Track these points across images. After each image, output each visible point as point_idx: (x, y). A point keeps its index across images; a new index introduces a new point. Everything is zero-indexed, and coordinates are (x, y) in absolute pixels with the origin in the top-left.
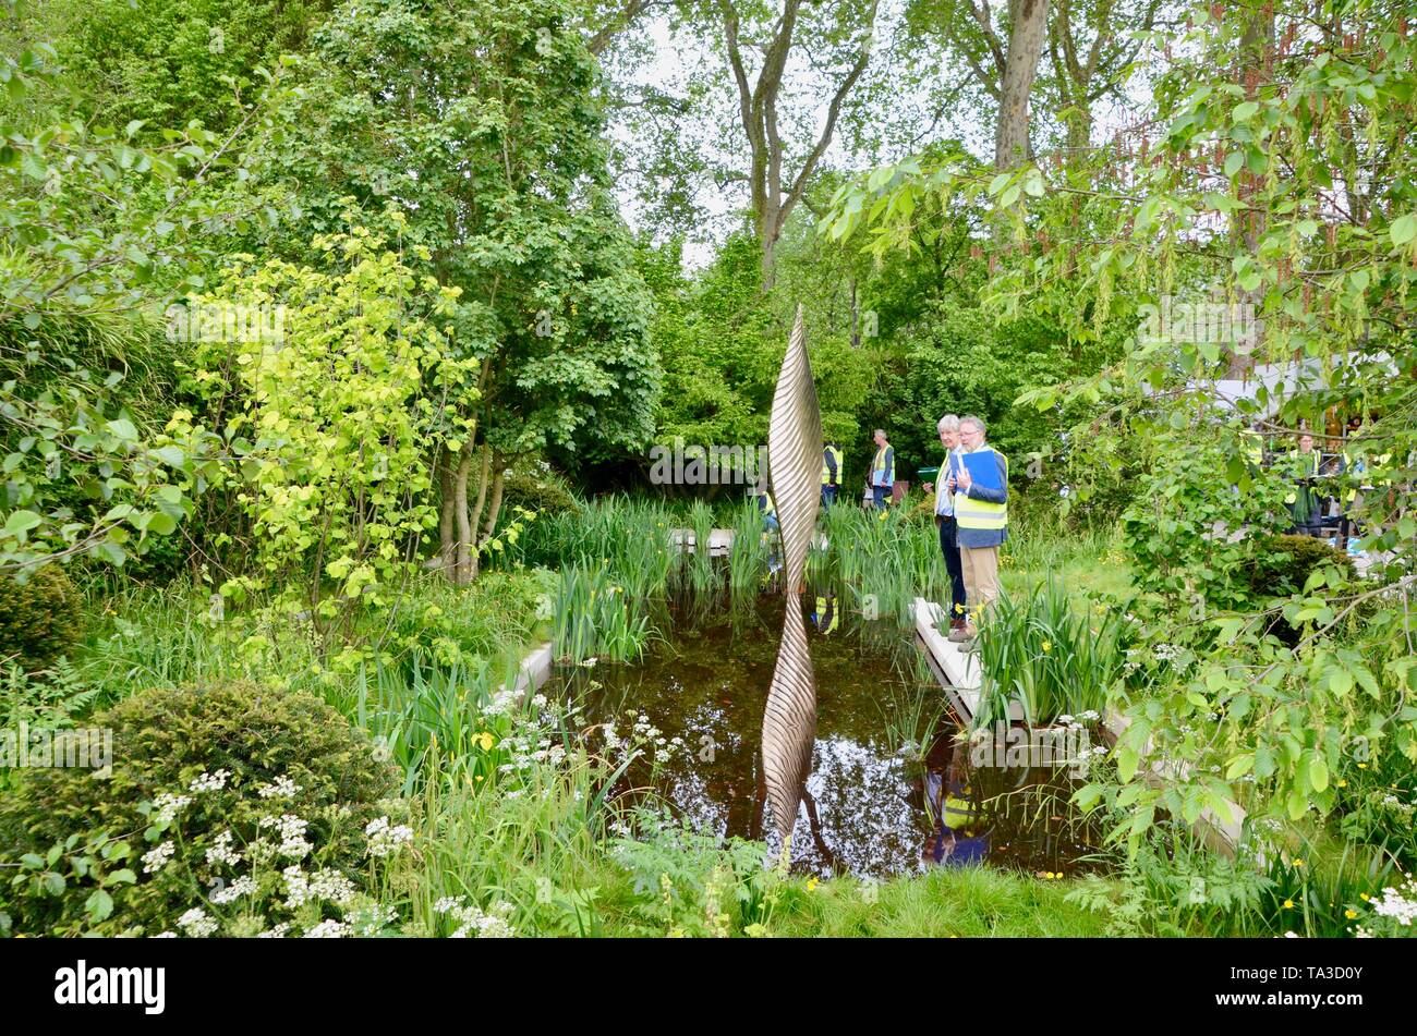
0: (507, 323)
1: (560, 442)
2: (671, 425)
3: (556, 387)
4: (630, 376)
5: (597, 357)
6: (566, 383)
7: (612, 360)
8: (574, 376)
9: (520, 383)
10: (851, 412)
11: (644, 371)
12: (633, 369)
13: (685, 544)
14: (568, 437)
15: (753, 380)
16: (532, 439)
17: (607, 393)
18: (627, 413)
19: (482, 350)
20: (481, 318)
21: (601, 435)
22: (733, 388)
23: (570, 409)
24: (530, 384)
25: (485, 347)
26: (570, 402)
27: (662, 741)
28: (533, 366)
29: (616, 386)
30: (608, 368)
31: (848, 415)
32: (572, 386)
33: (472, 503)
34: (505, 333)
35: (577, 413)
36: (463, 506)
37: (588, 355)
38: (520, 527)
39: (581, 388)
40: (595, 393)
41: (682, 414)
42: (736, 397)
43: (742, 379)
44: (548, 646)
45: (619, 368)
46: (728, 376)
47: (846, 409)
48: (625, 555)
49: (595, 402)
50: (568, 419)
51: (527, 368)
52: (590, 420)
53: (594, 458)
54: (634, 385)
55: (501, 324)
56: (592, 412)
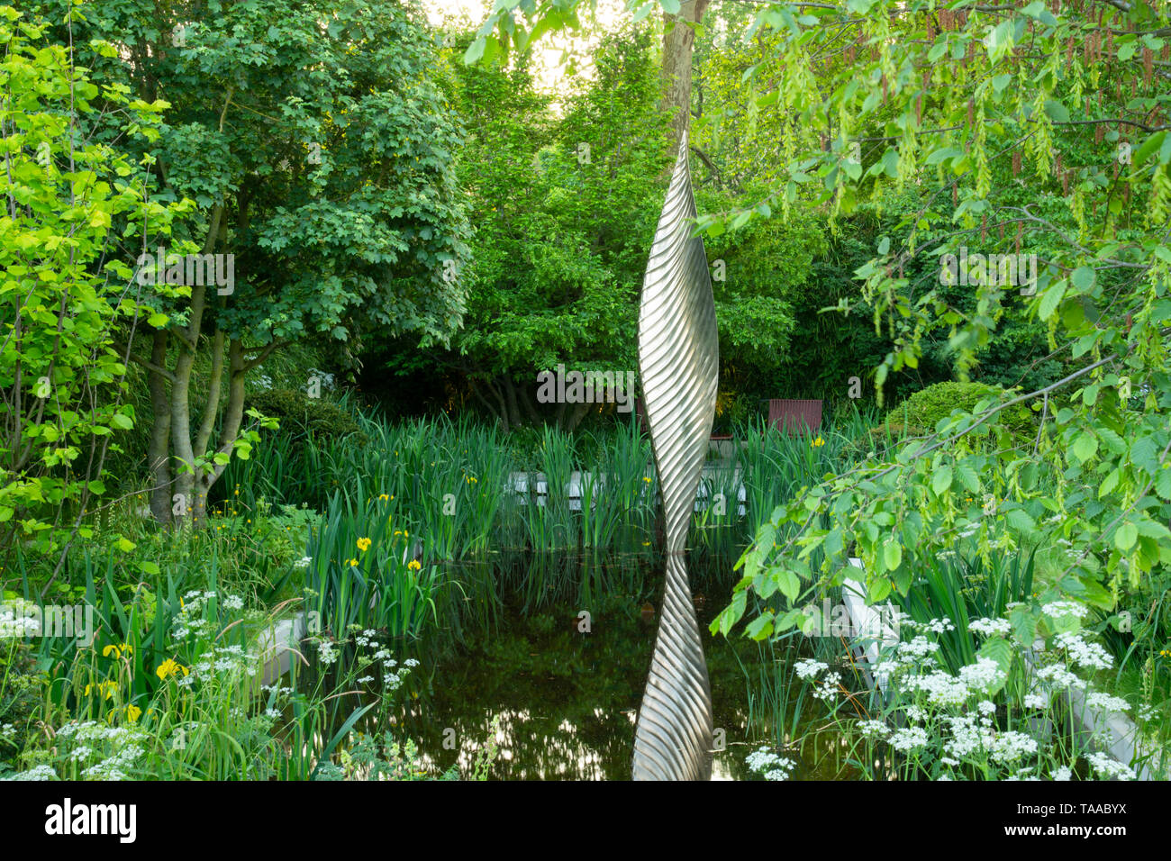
0: (243, 155)
1: (324, 328)
2: (512, 317)
3: (315, 251)
4: (425, 235)
5: (375, 209)
6: (330, 244)
7: (397, 213)
8: (341, 232)
9: (263, 242)
11: (446, 227)
12: (429, 225)
14: (335, 320)
16: (281, 325)
17: (392, 258)
18: (426, 290)
19: (207, 194)
20: (204, 148)
21: (385, 320)
22: (607, 261)
23: (337, 281)
24: (279, 244)
25: (212, 190)
26: (338, 271)
28: (283, 218)
29: (403, 247)
30: (394, 224)
32: (338, 248)
34: (241, 171)
35: (348, 286)
36: (184, 422)
37: (364, 206)
38: (254, 437)
39: (353, 252)
40: (373, 258)
41: (528, 300)
42: (608, 274)
45: (407, 223)
46: (601, 243)
49: (377, 271)
50: (333, 296)
51: (274, 222)
52: (369, 300)
53: (400, 367)
54: (432, 247)
55: (236, 159)
56: (372, 287)
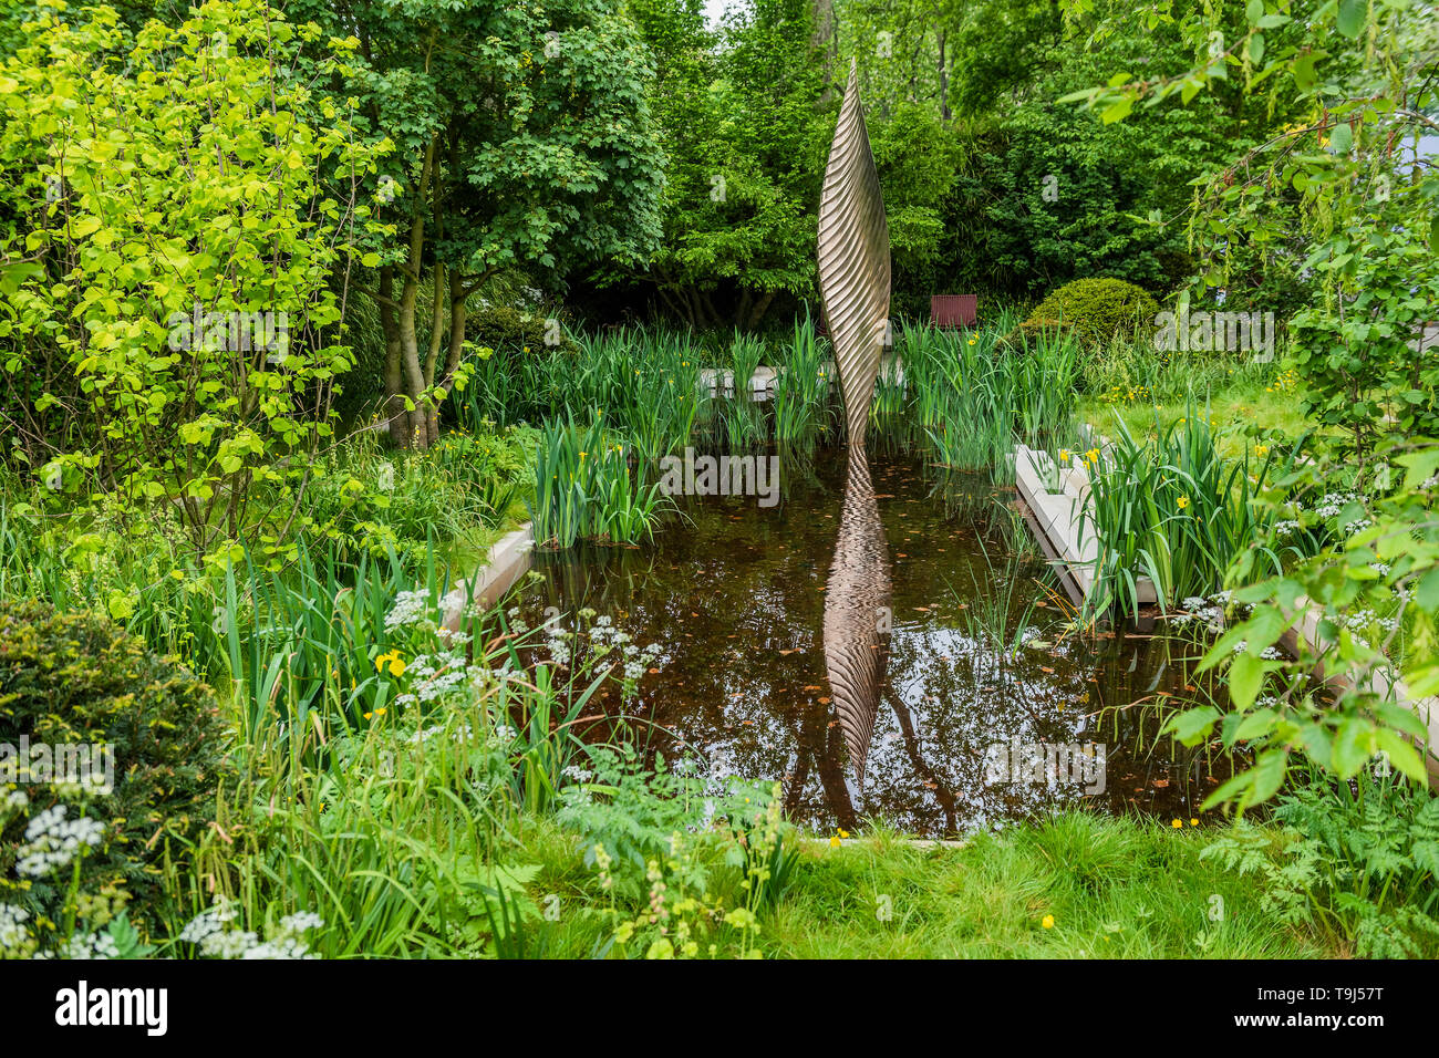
0: (451, 96)
1: (531, 256)
2: (696, 234)
3: (521, 183)
4: (623, 164)
5: (574, 140)
6: (533, 177)
7: (596, 143)
8: (544, 167)
9: (473, 179)
10: (933, 206)
11: (642, 156)
12: (626, 154)
13: (720, 387)
14: (541, 249)
15: (803, 170)
16: (493, 254)
17: (593, 188)
18: (625, 215)
19: (416, 135)
20: (412, 91)
21: (589, 246)
22: (776, 182)
23: (542, 212)
24: (486, 179)
25: (420, 130)
26: (543, 202)
27: (632, 650)
28: (488, 155)
29: (603, 177)
30: (595, 154)
31: (929, 211)
32: (542, 181)
33: (424, 342)
34: (448, 111)
35: (553, 216)
36: (412, 346)
37: (564, 138)
38: (470, 367)
39: (555, 184)
40: (575, 189)
41: (711, 218)
42: (778, 193)
43: (787, 169)
44: (527, 526)
45: (603, 154)
46: (770, 164)
47: (926, 203)
48: (635, 404)
49: (579, 200)
50: (540, 226)
51: (481, 158)
52: (573, 227)
53: (599, 281)
54: (629, 175)
55: (442, 98)
56: (575, 215)
